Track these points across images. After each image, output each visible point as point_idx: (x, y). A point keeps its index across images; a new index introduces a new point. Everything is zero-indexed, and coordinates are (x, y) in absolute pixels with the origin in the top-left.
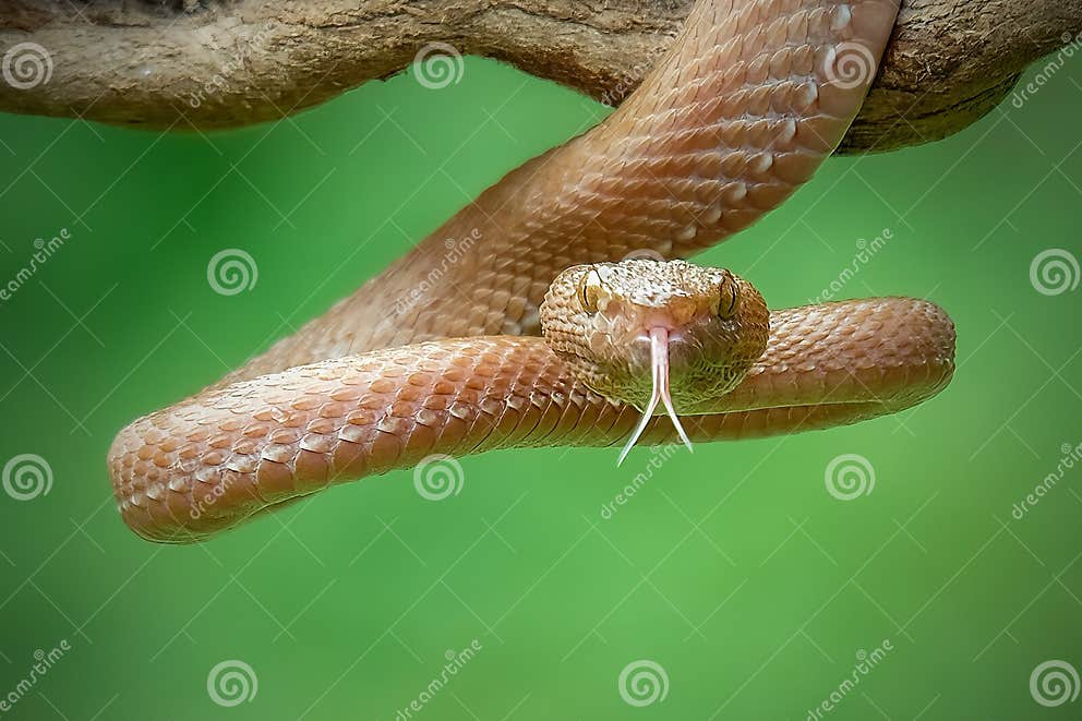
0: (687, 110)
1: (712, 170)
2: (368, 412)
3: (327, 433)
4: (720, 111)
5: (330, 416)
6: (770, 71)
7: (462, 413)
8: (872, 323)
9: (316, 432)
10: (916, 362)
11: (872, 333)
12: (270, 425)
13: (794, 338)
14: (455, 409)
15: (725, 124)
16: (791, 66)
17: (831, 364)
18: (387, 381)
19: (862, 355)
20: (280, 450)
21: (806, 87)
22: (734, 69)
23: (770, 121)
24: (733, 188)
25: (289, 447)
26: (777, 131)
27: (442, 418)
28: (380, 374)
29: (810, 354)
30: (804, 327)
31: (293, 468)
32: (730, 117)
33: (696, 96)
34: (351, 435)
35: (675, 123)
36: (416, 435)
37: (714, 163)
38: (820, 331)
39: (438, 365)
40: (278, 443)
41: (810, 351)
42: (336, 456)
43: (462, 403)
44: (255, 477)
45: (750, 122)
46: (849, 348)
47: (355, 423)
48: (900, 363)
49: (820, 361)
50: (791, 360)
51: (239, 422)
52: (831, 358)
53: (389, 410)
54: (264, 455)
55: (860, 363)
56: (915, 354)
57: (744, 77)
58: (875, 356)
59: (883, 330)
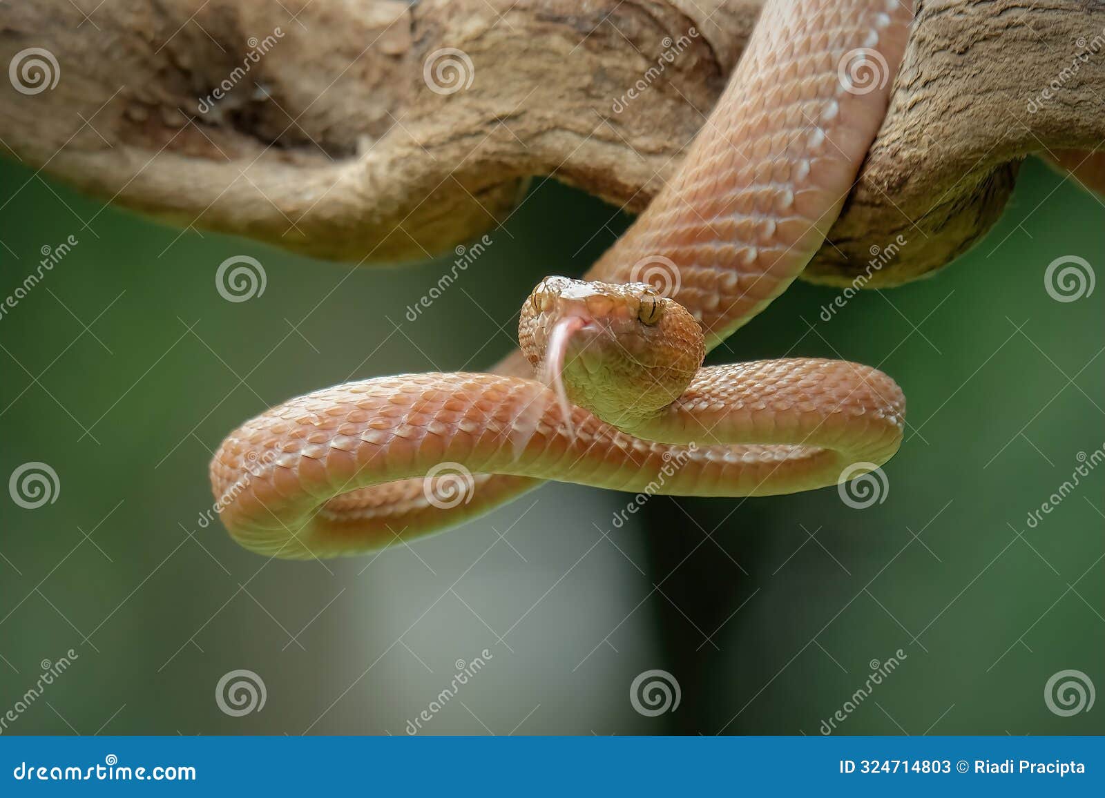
0: (689, 207)
1: (709, 260)
2: (386, 419)
3: (353, 435)
4: (713, 211)
5: (355, 421)
6: (753, 178)
7: (468, 427)
8: (817, 374)
9: (344, 434)
10: (854, 411)
11: (815, 382)
12: (308, 428)
13: (750, 381)
14: (463, 423)
15: (717, 221)
16: (772, 175)
17: (779, 405)
18: (405, 396)
19: (805, 399)
20: (315, 448)
21: (783, 194)
22: (725, 175)
23: (754, 219)
24: (726, 277)
25: (321, 446)
26: (759, 229)
27: (449, 430)
28: (400, 389)
29: (762, 396)
30: (759, 373)
31: (324, 463)
32: (722, 215)
33: (695, 196)
34: (372, 437)
35: (678, 219)
36: (427, 442)
37: (710, 254)
38: (772, 378)
39: (450, 387)
40: (313, 442)
41: (762, 393)
42: (359, 453)
43: (469, 419)
44: (296, 471)
45: (737, 220)
46: (795, 393)
47: (375, 428)
48: (840, 410)
49: (770, 402)
50: (747, 400)
51: (286, 426)
52: (779, 400)
53: (404, 418)
54: (303, 452)
55: (804, 405)
56: (854, 404)
57: (733, 182)
58: (817, 401)
59: (826, 380)
